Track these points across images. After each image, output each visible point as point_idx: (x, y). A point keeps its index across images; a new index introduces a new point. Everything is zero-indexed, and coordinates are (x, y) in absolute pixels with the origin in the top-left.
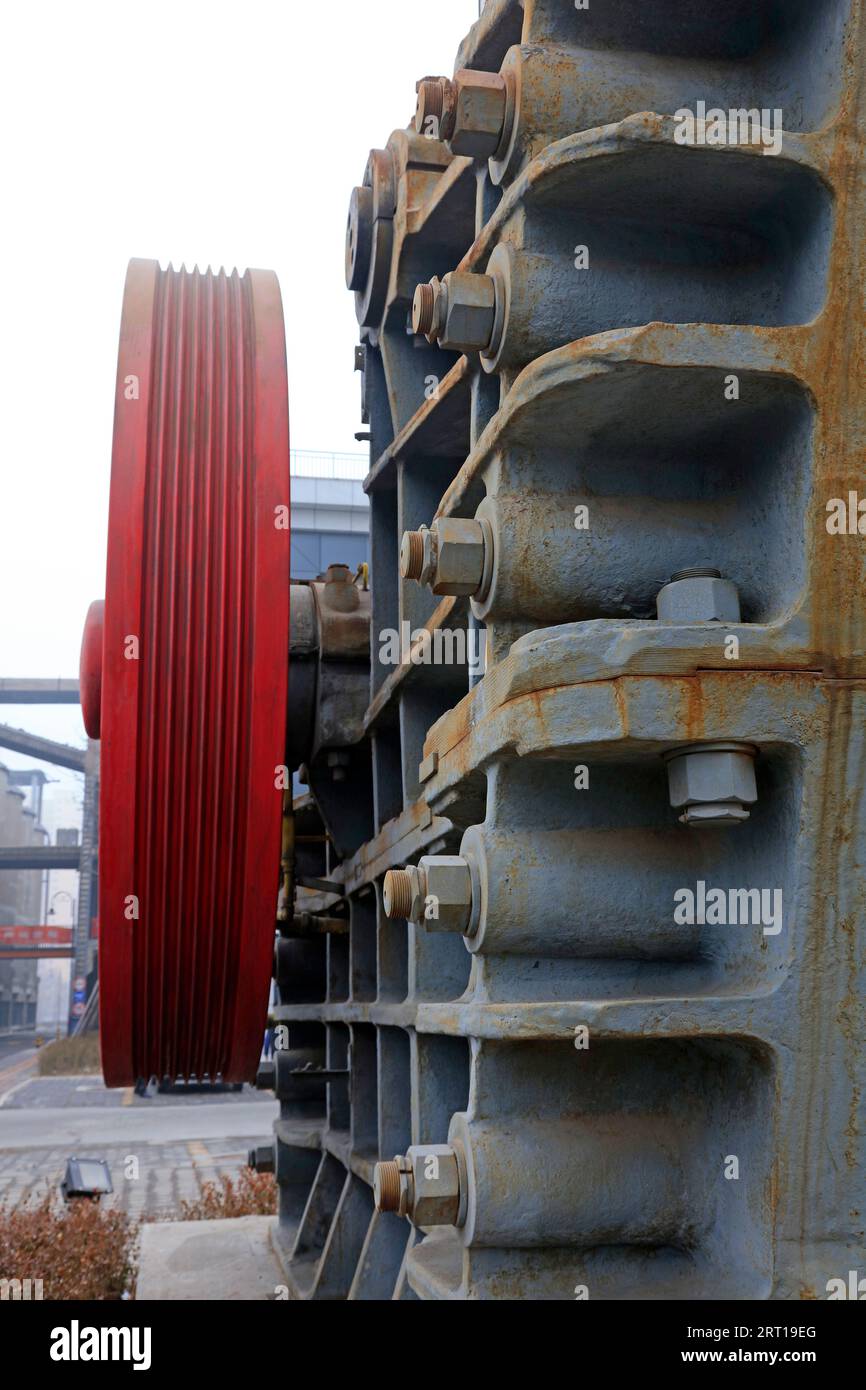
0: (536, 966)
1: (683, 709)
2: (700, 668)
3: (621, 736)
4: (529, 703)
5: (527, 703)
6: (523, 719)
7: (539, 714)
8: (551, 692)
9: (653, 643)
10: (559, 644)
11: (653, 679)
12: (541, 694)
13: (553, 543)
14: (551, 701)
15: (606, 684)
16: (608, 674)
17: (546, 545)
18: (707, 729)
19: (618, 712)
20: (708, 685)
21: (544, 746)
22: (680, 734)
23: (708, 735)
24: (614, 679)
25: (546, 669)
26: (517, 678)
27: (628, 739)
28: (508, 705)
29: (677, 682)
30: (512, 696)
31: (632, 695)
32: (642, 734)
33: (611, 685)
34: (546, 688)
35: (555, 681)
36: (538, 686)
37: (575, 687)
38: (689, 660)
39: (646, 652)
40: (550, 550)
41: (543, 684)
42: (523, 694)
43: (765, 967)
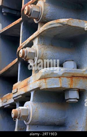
1: (70, 83)
2: (73, 76)
3: (60, 87)
4: (44, 80)
5: (43, 80)
6: (42, 83)
7: (45, 82)
8: (48, 79)
9: (66, 72)
10: (50, 71)
11: (65, 78)
12: (46, 79)
13: (47, 54)
14: (48, 80)
16: (59, 76)
17: (46, 54)
18: (73, 86)
19: (60, 83)
20: (74, 79)
21: (46, 88)
22: (69, 87)
23: (73, 87)
24: (59, 77)
25: (48, 75)
26: (42, 76)
27: (61, 87)
28: (39, 81)
29: (69, 78)
30: (40, 79)
31: (62, 80)
32: (63, 87)
33: (59, 78)
34: (47, 78)
35: (49, 77)
36: (45, 78)
37: (52, 78)
38: (71, 75)
40: (47, 55)
41: (47, 77)
42: (42, 79)
43: (77, 127)
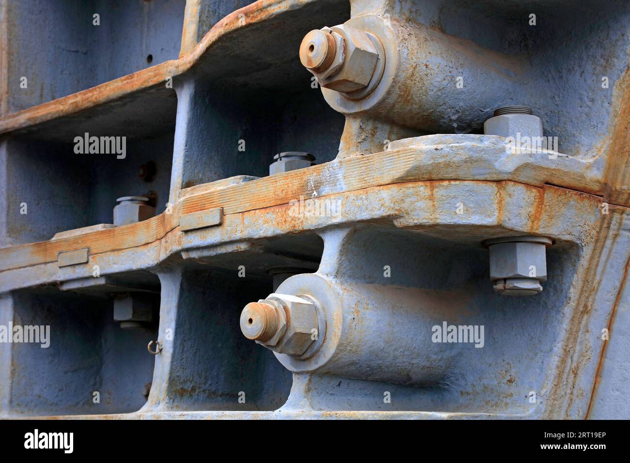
0: (339, 385)
1: (532, 210)
2: (547, 183)
3: (495, 223)
4: (422, 189)
6: (413, 199)
7: (431, 198)
8: (446, 183)
9: (531, 160)
10: (463, 148)
11: (522, 185)
12: (437, 184)
13: (430, 66)
14: (442, 191)
15: (491, 184)
16: (495, 177)
17: (426, 67)
18: (540, 229)
19: (496, 206)
20: (549, 195)
21: (431, 222)
22: (526, 229)
23: (540, 231)
24: (498, 182)
25: (448, 165)
26: (417, 168)
27: (499, 226)
28: (394, 188)
29: (534, 190)
30: (401, 181)
31: (510, 195)
32: (509, 225)
33: (494, 185)
34: (442, 180)
35: (453, 175)
36: (434, 177)
37: (466, 183)
38: (543, 176)
39: (526, 166)
40: (428, 71)
41: (440, 176)
42: (415, 180)
